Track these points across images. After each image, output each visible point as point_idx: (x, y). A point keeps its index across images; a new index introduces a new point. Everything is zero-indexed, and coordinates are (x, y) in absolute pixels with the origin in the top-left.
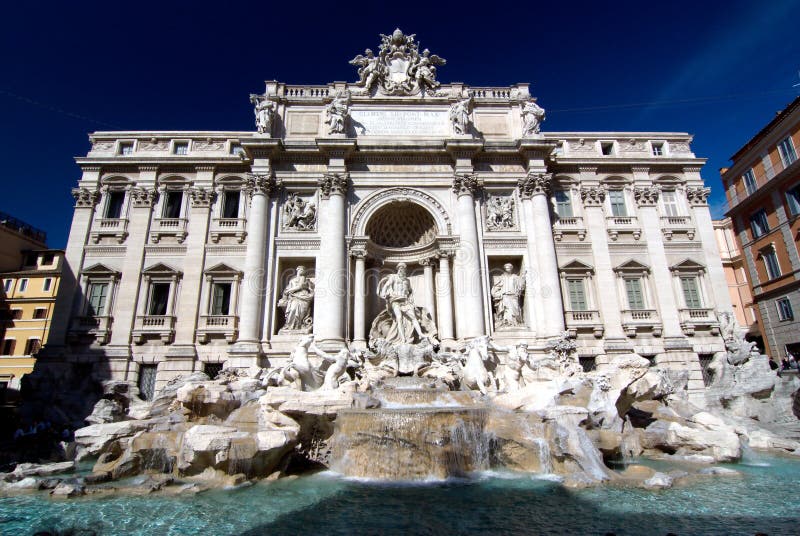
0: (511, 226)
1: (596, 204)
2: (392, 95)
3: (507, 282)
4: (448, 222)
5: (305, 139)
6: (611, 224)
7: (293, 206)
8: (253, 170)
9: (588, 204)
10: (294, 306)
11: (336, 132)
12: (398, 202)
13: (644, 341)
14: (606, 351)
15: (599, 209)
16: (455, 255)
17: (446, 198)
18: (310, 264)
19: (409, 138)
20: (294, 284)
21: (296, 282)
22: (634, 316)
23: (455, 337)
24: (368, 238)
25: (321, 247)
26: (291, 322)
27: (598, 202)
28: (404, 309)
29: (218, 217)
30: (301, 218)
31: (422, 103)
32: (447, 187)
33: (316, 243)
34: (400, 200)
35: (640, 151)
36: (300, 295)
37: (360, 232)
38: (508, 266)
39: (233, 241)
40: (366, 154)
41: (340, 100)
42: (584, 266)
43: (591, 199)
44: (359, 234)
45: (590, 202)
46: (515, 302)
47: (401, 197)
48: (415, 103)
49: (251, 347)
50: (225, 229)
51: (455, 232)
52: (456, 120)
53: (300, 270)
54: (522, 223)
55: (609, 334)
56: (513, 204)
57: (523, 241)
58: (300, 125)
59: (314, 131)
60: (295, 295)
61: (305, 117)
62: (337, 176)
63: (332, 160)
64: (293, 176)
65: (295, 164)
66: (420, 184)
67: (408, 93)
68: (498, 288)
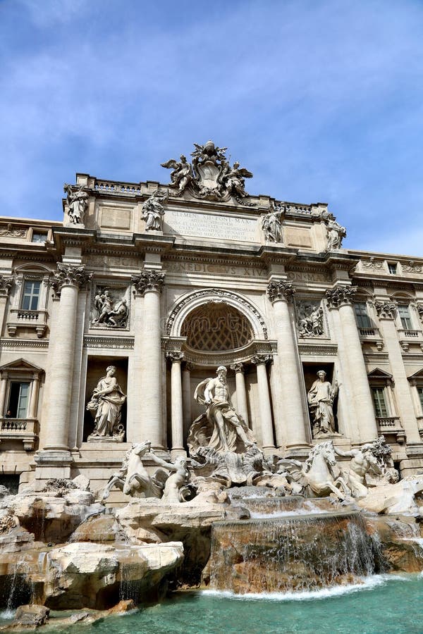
0: (320, 334)
1: (389, 318)
2: (203, 199)
3: (321, 389)
4: (264, 326)
5: (117, 233)
6: (403, 336)
7: (103, 300)
8: (64, 260)
9: (383, 317)
10: (105, 410)
11: (153, 229)
12: (214, 304)
14: (408, 456)
15: (392, 323)
16: (272, 360)
17: (261, 302)
18: (121, 365)
19: (223, 241)
20: (105, 386)
21: (107, 383)
23: (276, 446)
24: (185, 339)
25: (135, 347)
26: (102, 429)
27: (390, 315)
28: (227, 416)
29: (17, 308)
30: (112, 314)
31: (234, 209)
32: (260, 292)
33: (129, 342)
34: (216, 302)
35: (418, 272)
36: (112, 398)
37: (176, 333)
38: (321, 373)
39: (33, 337)
40: (182, 253)
41: (157, 198)
42: (386, 375)
43: (384, 313)
44: (175, 335)
45: (384, 315)
46: (330, 409)
47: (217, 299)
48: (227, 209)
49: (63, 455)
50: (24, 321)
51: (271, 337)
52: (269, 229)
53: (111, 370)
54: (331, 332)
55: (410, 440)
56: (321, 312)
57: (333, 350)
58: (111, 219)
59: (127, 226)
60: (107, 398)
61: (116, 212)
62: (154, 273)
63: (148, 256)
64: (105, 269)
65: (106, 257)
66: (235, 287)
67: (219, 199)
68: (313, 394)
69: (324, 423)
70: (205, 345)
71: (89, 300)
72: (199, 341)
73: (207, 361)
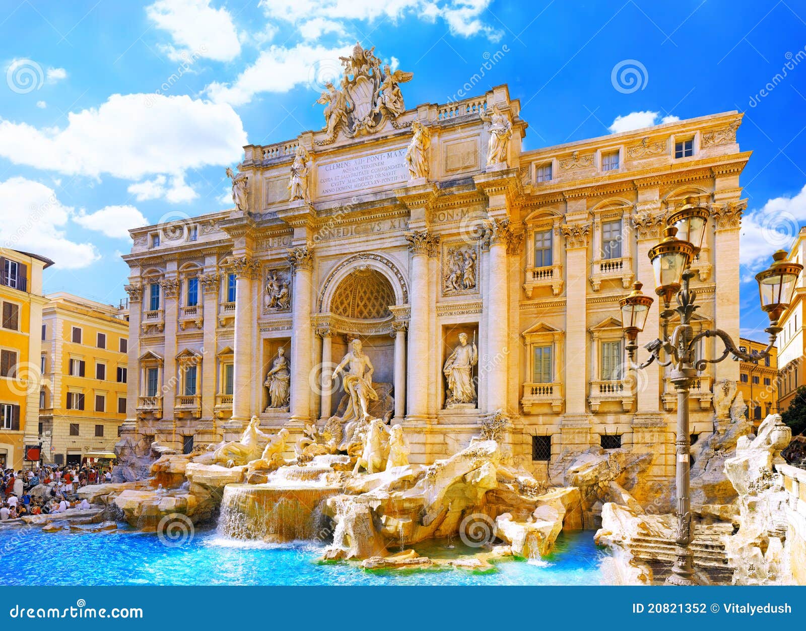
0: (472, 287)
4: (404, 289)
5: (280, 208)
6: (596, 271)
8: (233, 253)
10: (275, 386)
11: (296, 199)
12: (359, 271)
13: (610, 418)
14: (561, 429)
15: (583, 252)
16: (408, 327)
19: (371, 191)
20: (275, 365)
21: (279, 364)
22: (602, 389)
23: (405, 415)
24: (330, 314)
25: (295, 327)
29: (225, 302)
30: (279, 297)
31: (385, 141)
32: (401, 248)
33: (290, 325)
34: (361, 268)
36: (280, 375)
37: (325, 308)
42: (551, 329)
43: (574, 240)
44: (324, 311)
47: (362, 264)
48: (379, 143)
50: (228, 313)
53: (281, 350)
55: (570, 410)
56: (475, 258)
57: (479, 305)
58: (276, 193)
60: (276, 376)
61: (279, 182)
62: (298, 250)
63: (296, 231)
64: (269, 253)
65: (270, 239)
66: (379, 246)
67: (372, 131)
68: (452, 361)
69: (458, 394)
70: (374, 313)
71: (262, 286)
72: (367, 310)
73: (374, 330)
